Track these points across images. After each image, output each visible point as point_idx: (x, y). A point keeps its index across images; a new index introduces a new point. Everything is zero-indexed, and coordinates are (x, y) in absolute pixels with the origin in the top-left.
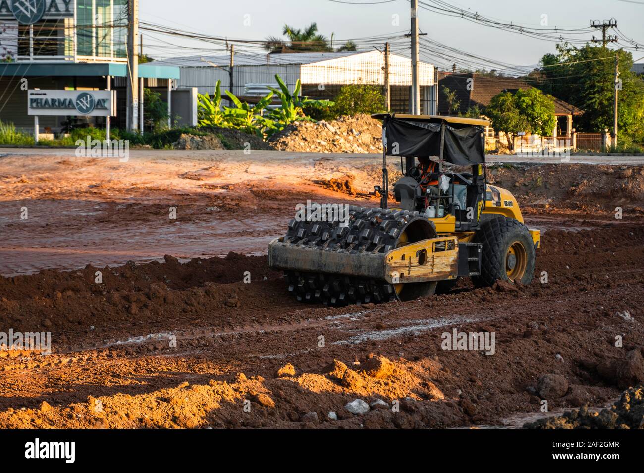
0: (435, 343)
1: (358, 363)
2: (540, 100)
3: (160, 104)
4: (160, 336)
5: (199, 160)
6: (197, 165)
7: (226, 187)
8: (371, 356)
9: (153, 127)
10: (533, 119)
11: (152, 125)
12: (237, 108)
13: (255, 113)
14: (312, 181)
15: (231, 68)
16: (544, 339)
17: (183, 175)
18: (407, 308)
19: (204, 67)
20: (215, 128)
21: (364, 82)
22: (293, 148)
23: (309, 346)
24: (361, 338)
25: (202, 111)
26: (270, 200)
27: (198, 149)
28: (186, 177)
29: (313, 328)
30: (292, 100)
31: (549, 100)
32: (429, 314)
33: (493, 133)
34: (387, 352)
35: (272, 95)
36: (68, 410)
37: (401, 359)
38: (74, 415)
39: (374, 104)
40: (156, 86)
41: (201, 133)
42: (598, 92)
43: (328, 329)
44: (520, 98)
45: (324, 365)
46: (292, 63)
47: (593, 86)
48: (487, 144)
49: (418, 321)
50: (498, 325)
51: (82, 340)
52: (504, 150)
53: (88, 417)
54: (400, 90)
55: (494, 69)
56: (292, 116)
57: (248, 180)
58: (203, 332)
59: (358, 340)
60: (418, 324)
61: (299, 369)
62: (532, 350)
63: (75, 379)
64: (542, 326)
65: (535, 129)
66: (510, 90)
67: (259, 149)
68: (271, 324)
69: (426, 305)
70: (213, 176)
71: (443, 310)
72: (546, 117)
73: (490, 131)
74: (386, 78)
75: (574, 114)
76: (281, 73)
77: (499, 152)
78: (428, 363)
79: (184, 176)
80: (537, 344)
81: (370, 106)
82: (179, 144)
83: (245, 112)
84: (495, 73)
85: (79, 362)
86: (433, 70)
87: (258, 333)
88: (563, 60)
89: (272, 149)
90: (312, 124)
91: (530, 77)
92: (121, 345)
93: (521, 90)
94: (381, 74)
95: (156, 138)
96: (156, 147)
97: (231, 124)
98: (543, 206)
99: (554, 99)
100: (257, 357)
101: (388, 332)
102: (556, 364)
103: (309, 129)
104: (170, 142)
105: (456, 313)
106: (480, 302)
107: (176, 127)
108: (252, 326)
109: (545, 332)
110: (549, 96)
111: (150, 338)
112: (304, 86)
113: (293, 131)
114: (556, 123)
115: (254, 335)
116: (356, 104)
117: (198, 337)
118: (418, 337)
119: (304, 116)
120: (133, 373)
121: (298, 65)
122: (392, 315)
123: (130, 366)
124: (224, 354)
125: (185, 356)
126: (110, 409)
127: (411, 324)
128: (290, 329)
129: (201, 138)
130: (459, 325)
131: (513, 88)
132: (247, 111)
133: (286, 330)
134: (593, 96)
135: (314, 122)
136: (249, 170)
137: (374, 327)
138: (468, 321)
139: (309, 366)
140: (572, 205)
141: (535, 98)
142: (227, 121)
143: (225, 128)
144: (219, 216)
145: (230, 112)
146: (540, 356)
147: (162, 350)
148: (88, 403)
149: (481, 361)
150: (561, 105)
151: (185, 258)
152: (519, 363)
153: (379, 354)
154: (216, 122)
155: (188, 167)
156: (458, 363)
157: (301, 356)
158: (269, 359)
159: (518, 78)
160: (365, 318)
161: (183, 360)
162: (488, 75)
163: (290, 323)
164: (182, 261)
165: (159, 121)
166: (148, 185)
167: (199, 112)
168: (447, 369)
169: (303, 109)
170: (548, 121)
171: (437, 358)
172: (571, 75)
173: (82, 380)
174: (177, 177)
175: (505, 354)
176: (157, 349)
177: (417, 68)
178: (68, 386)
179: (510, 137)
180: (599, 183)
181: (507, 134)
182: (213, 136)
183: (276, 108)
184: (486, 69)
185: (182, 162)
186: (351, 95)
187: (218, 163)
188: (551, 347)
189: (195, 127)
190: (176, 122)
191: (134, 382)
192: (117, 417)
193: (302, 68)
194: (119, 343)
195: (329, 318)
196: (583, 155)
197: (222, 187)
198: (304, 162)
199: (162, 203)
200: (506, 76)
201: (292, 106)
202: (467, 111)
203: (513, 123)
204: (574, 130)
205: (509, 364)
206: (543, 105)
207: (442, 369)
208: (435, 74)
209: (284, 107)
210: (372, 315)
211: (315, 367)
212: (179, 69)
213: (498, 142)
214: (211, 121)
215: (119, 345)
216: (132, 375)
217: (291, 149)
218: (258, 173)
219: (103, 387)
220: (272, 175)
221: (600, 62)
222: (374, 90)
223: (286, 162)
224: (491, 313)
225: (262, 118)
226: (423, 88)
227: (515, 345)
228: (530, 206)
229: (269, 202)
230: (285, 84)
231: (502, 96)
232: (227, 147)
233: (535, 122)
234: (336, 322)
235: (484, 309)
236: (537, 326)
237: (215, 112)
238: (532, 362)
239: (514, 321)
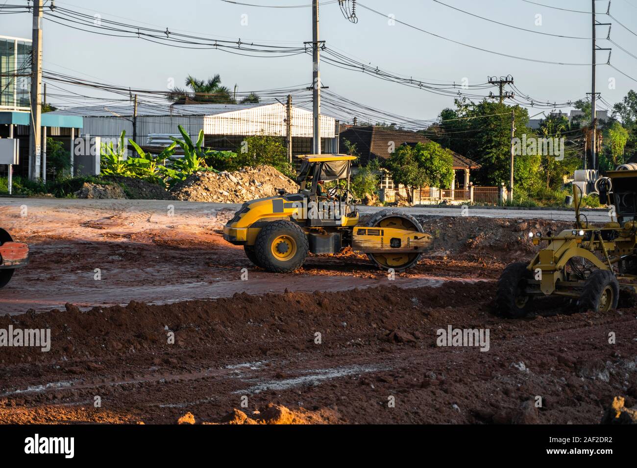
0: (334, 393)
1: (257, 412)
2: (438, 153)
3: (63, 153)
4: (59, 384)
5: (101, 209)
6: (99, 214)
7: (128, 236)
8: (271, 405)
9: (56, 176)
10: (432, 172)
11: (55, 173)
12: (141, 158)
13: (158, 163)
14: (214, 231)
15: (135, 118)
16: (441, 389)
17: (85, 224)
18: (306, 358)
19: (107, 117)
20: (118, 177)
21: (266, 134)
22: (195, 198)
23: (210, 395)
24: (261, 387)
25: (105, 160)
26: (172, 249)
27: (100, 198)
28: (88, 226)
29: (213, 377)
30: (195, 151)
31: (448, 154)
32: (329, 364)
33: (393, 185)
34: (288, 402)
35: (175, 145)
37: (301, 408)
39: (276, 155)
40: (59, 134)
41: (103, 182)
42: (495, 146)
43: (228, 379)
44: (419, 151)
45: (224, 414)
46: (195, 114)
47: (490, 141)
48: (387, 196)
49: (317, 371)
50: (397, 375)
52: (402, 202)
54: (298, 142)
55: (394, 122)
56: (195, 166)
57: (150, 230)
58: (103, 381)
59: (258, 389)
60: (317, 374)
61: (199, 418)
62: (430, 400)
64: (439, 377)
65: (433, 182)
66: (409, 144)
67: (162, 199)
68: (171, 373)
69: (326, 355)
70: (115, 225)
71: (342, 360)
72: (444, 171)
73: (390, 183)
74: (288, 130)
75: (472, 167)
76: (184, 123)
77: (399, 204)
78: (327, 413)
79: (86, 225)
80: (435, 394)
81: (272, 157)
82: (81, 193)
83: (148, 161)
84: (395, 126)
86: (334, 123)
87: (158, 382)
88: (461, 115)
89: (174, 199)
90: (214, 175)
91: (429, 131)
93: (420, 143)
94: (283, 126)
95: (58, 186)
96: (58, 196)
97: (134, 174)
98: (441, 258)
99: (453, 153)
100: (157, 407)
101: (288, 381)
102: (452, 414)
103: (211, 179)
104: (72, 191)
105: (355, 363)
106: (378, 352)
107: (78, 177)
108: (152, 375)
109: (442, 383)
110: (447, 149)
111: (50, 387)
112: (207, 136)
113: (195, 181)
114: (454, 176)
115: (155, 384)
116: (258, 155)
117: (98, 386)
118: (318, 386)
119: (206, 166)
121: (202, 116)
122: (292, 364)
124: (124, 403)
125: (85, 405)
127: (310, 374)
128: (190, 378)
129: (103, 187)
130: (358, 375)
131: (413, 141)
132: (150, 160)
133: (186, 380)
134: (490, 151)
135: (217, 173)
136: (151, 220)
137: (273, 377)
138: (367, 371)
139: (208, 416)
140: (469, 257)
141: (434, 152)
142: (130, 170)
143: (128, 177)
144: (122, 265)
145: (133, 161)
146: (437, 406)
147: (62, 399)
149: (380, 410)
150: (459, 159)
151: (86, 307)
152: (416, 413)
153: (278, 404)
154: (119, 171)
155: (90, 215)
156: (357, 413)
157: (201, 404)
158: (169, 408)
159: (417, 132)
160: (265, 367)
161: (83, 409)
162: (388, 128)
163: (190, 372)
164: (83, 310)
165: (61, 169)
166: (49, 233)
167: (102, 161)
168: (346, 419)
169: (206, 160)
170: (446, 175)
171: (336, 408)
172: (467, 129)
174: (79, 225)
175: (403, 404)
176: (56, 398)
177: (319, 120)
179: (410, 189)
180: (496, 236)
181: (406, 186)
182: (115, 185)
183: (178, 158)
184: (386, 123)
185: (84, 211)
186: (253, 146)
187: (121, 212)
188: (448, 397)
189: (97, 176)
190: (78, 171)
193: (205, 119)
195: (229, 367)
196: (479, 208)
197: (124, 236)
198: (206, 212)
199: (64, 251)
200: (405, 129)
201: (195, 156)
202: (367, 164)
203: (412, 176)
204: (472, 183)
205: (407, 414)
206: (441, 159)
207: (341, 419)
208: (336, 126)
209: (187, 157)
210: (273, 365)
211: (215, 416)
212: (82, 118)
213: (397, 194)
214: (113, 171)
217: (193, 199)
218: (160, 223)
220: (174, 225)
221: (497, 118)
222: (276, 142)
223: (188, 212)
224: (389, 363)
225: (165, 168)
226: (324, 140)
227: (412, 395)
228: (429, 258)
229: (171, 251)
230: (188, 135)
231: (402, 149)
232: (129, 196)
233: (434, 175)
234: (236, 371)
235: (382, 359)
236: (434, 376)
237: (118, 161)
238: (429, 412)
239: (412, 371)
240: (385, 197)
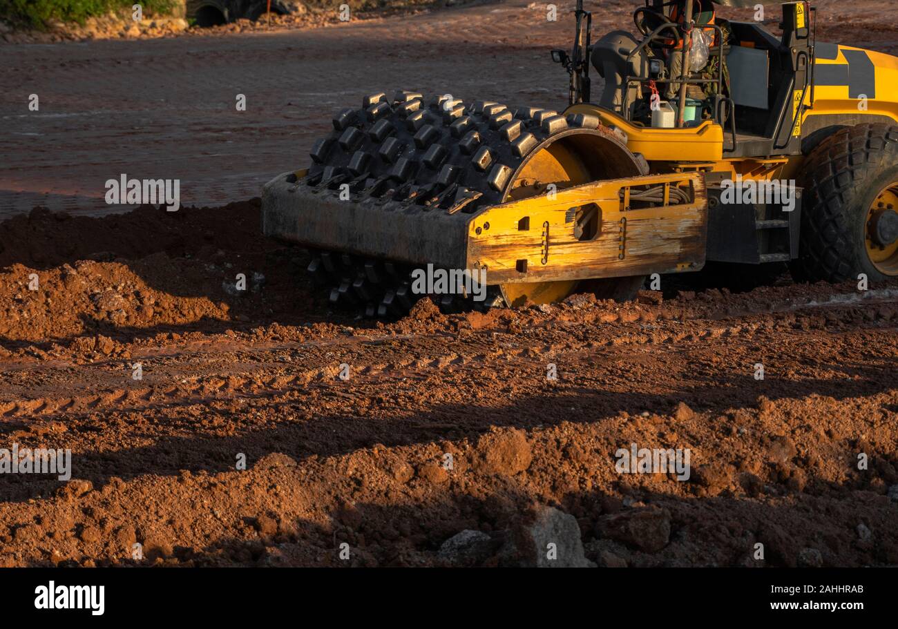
36: (724, 419)
38: (735, 430)
51: (747, 296)
53: (758, 434)
63: (735, 365)
85: (742, 336)
92: (818, 307)
120: (839, 358)
123: (833, 347)
126: (798, 422)
148: (759, 409)
173: (747, 368)
178: (722, 378)
191: (840, 374)
192: (811, 436)
194: (814, 303)
215: (814, 307)
216: (837, 362)
219: (784, 381)
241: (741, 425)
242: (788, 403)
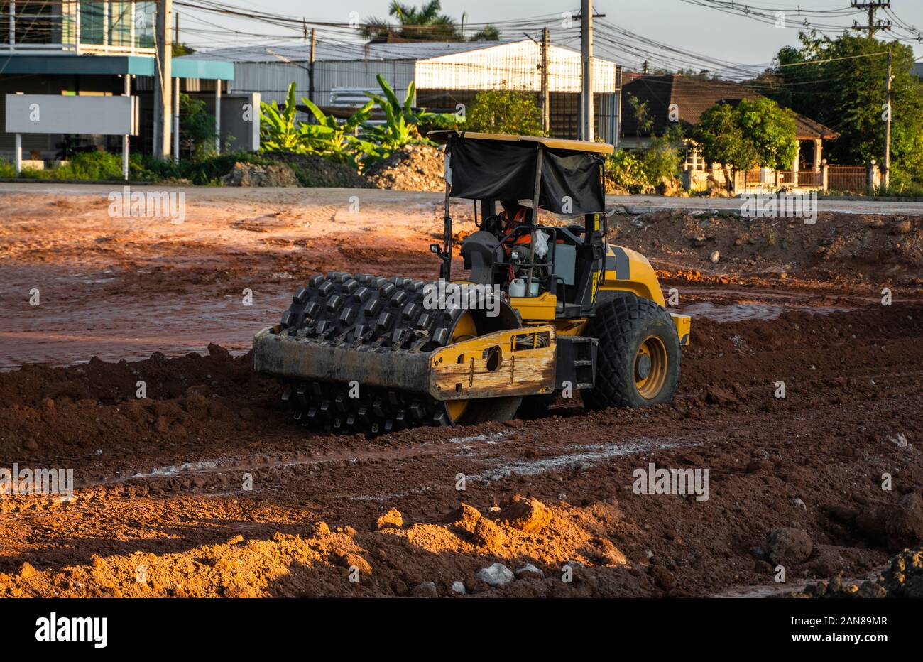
0: (613, 480)
1: (497, 509)
2: (773, 116)
3: (204, 117)
4: (200, 465)
5: (261, 202)
6: (259, 210)
7: (301, 242)
8: (517, 498)
9: (193, 152)
10: (763, 145)
11: (192, 148)
12: (320, 124)
13: (347, 132)
14: (431, 235)
15: (312, 64)
16: (776, 476)
17: (237, 224)
18: (571, 427)
19: (270, 63)
20: (286, 154)
21: (510, 87)
22: (402, 185)
23: (425, 483)
24: (502, 472)
25: (267, 128)
26: (368, 263)
27: (260, 185)
28: (243, 228)
29: (430, 456)
30: (402, 115)
31: (788, 116)
32: (605, 436)
33: (703, 165)
34: (542, 493)
35: (372, 106)
36: (62, 575)
37: (563, 503)
38: (71, 584)
39: (525, 120)
40: (198, 90)
41: (264, 161)
42: (862, 105)
43: (453, 458)
44: (743, 112)
45: (447, 512)
46: (402, 57)
47: (853, 96)
48: (694, 181)
49: (587, 447)
50: (709, 453)
51: (83, 471)
52: (718, 190)
53: (91, 587)
54: (565, 99)
55: (706, 69)
56: (402, 137)
57: (335, 233)
58: (265, 461)
59: (498, 474)
60: (587, 451)
61: (409, 517)
62: (759, 491)
63: (72, 529)
64: (774, 456)
65: (766, 159)
66: (728, 101)
67: (352, 187)
68: (367, 449)
69: (600, 423)
70: (282, 226)
71: (626, 430)
72: (782, 142)
73: (699, 161)
74: (544, 81)
75: (825, 137)
76: (386, 72)
77: (712, 194)
78: (603, 510)
79: (239, 225)
80: (767, 483)
81: (519, 122)
82: (231, 177)
83: (330, 130)
84: (707, 75)
85: (78, 504)
86: (613, 70)
87: (347, 463)
88: (809, 57)
89: (371, 186)
90: (431, 150)
91: (759, 82)
92: (143, 478)
93: (745, 100)
94: (535, 75)
95: (197, 168)
96: (198, 182)
97: (310, 148)
98: (777, 275)
99: (796, 114)
100: (345, 499)
101: (543, 462)
102: (794, 512)
103: (427, 156)
104: (218, 175)
105: (646, 436)
106: (681, 419)
107: (228, 153)
108: (339, 452)
109: (778, 465)
110: (787, 110)
111: (186, 469)
112: (420, 92)
113: (403, 160)
114: (798, 151)
115: (342, 465)
116: (498, 119)
117: (257, 468)
118: (588, 470)
119: (420, 137)
120: (160, 520)
121: (412, 61)
122: (549, 437)
123: (155, 511)
124: (296, 493)
125: (238, 496)
126: (125, 575)
127: (577, 452)
128: (396, 458)
129: (264, 169)
130: (650, 453)
131: (733, 97)
132: (335, 129)
133: (389, 459)
134: (853, 111)
135: (435, 147)
136: (336, 218)
137: (521, 455)
138: (663, 447)
139: (423, 513)
140: (821, 273)
141: (767, 114)
142: (305, 143)
143: (301, 155)
144: (292, 286)
145: (309, 130)
146: (771, 501)
147: (204, 486)
148: (92, 565)
149: (682, 507)
150: (806, 124)
151: (239, 349)
152: (739, 511)
153: (529, 496)
154: (287, 144)
155: (245, 212)
156: (647, 510)
157: (411, 497)
158: (364, 501)
159: (741, 83)
160: (509, 441)
161: (235, 502)
162: (696, 78)
163: (396, 448)
164: (234, 354)
165: (202, 142)
166: (185, 239)
167: (262, 130)
168: (632, 519)
169: (418, 127)
170: (785, 148)
171: (616, 502)
172: (820, 79)
173: (83, 531)
174: (228, 227)
175: (719, 497)
176: (195, 485)
177: (590, 67)
178: (62, 540)
179: (729, 171)
180: (862, 241)
181: (723, 167)
182: (282, 165)
183: (377, 125)
184: (694, 70)
185: (236, 205)
186: (490, 107)
187: (291, 207)
188: (787, 487)
189: (256, 153)
190: (227, 144)
191: (161, 534)
192: (135, 586)
193: (417, 65)
194: (139, 475)
195: (455, 440)
196: (837, 199)
197: (296, 243)
198: (419, 206)
199: (205, 266)
200: (723, 79)
201: (402, 121)
202: (664, 132)
203: (733, 150)
204: (825, 161)
205: (724, 512)
206: (778, 124)
207: (624, 520)
208: (617, 75)
209: (390, 124)
210: (520, 437)
211: (433, 515)
212: (232, 64)
213: (710, 178)
214: (280, 144)
215: (139, 479)
216: (159, 524)
217: (399, 186)
218: (350, 223)
219: (114, 541)
220: (372, 225)
221: (865, 60)
222: (524, 99)
223: (391, 207)
224: (697, 435)
225: (356, 140)
226: (598, 97)
227: (733, 485)
228: (758, 275)
229: (366, 265)
230: (391, 89)
231: (717, 110)
232: (303, 182)
233: (766, 149)
234: (465, 447)
235: (687, 429)
236: (766, 455)
237: (286, 130)
238: (759, 510)
239: (733, 447)
240: (692, 182)
241: (77, 580)
242: (117, 560)
